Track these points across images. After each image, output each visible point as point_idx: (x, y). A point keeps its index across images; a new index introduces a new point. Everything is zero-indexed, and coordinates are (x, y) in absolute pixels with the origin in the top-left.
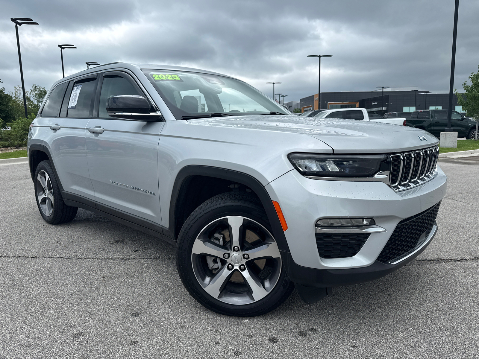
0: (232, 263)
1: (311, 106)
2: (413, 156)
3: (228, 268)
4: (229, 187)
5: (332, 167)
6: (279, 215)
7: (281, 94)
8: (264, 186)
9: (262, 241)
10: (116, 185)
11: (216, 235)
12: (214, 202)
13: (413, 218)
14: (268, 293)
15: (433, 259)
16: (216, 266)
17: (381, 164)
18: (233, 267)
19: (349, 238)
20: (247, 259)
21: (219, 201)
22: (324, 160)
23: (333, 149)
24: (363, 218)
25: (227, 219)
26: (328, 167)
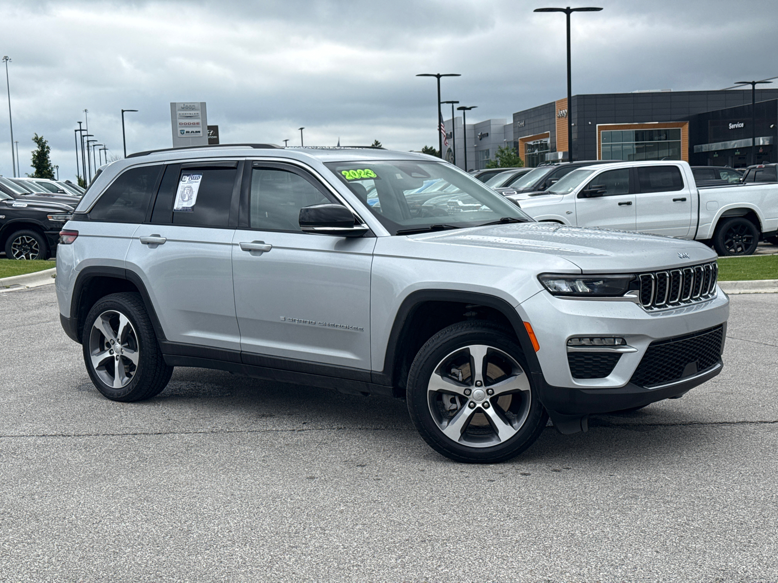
0: (474, 401)
1: (547, 136)
2: (681, 273)
3: (469, 406)
4: (465, 316)
5: (581, 288)
6: (531, 336)
7: (457, 102)
8: (514, 307)
9: (509, 372)
10: (293, 323)
11: (453, 370)
12: (454, 330)
13: (670, 342)
14: (516, 432)
15: (735, 421)
16: (454, 406)
17: (629, 283)
18: (475, 404)
19: (600, 358)
20: (491, 395)
21: (460, 328)
22: (574, 280)
23: (582, 270)
24: (615, 338)
25: (468, 348)
26: (579, 287)
